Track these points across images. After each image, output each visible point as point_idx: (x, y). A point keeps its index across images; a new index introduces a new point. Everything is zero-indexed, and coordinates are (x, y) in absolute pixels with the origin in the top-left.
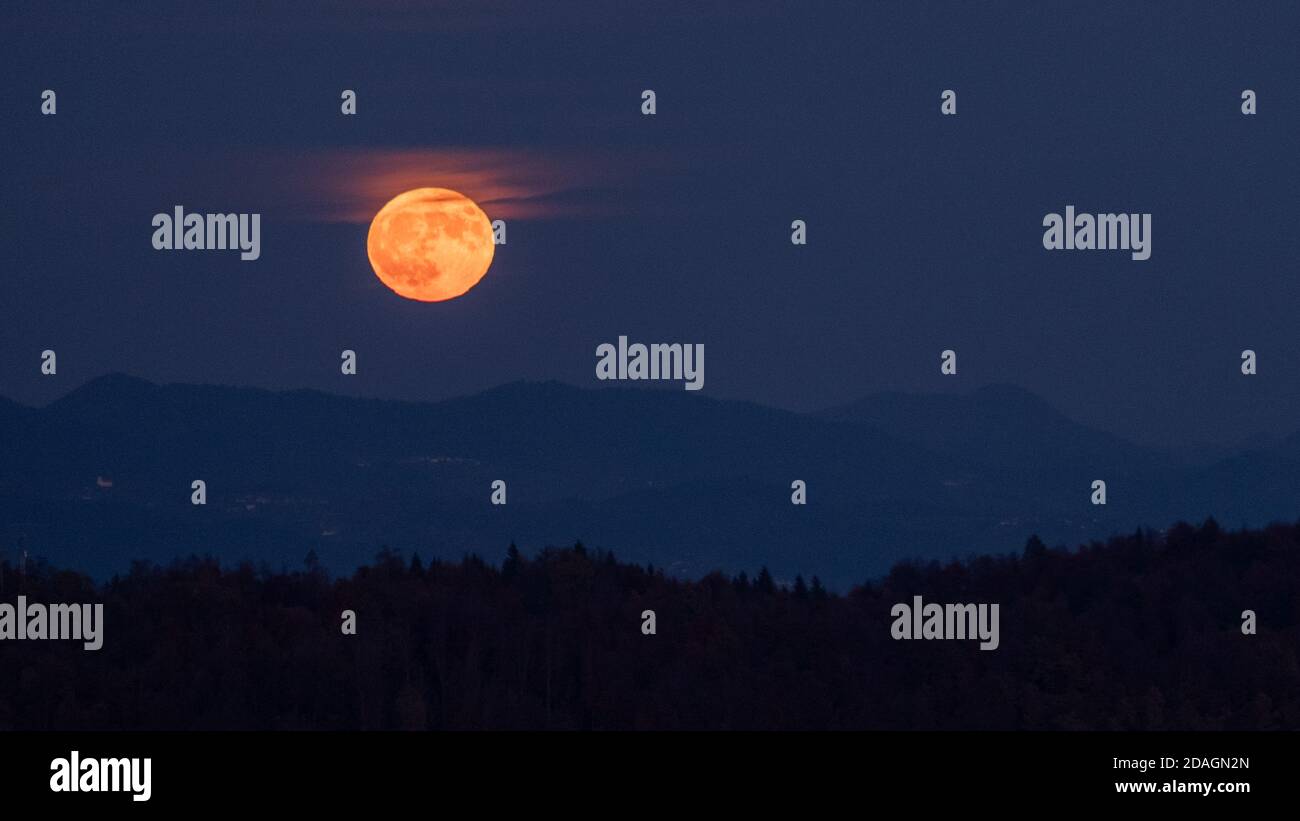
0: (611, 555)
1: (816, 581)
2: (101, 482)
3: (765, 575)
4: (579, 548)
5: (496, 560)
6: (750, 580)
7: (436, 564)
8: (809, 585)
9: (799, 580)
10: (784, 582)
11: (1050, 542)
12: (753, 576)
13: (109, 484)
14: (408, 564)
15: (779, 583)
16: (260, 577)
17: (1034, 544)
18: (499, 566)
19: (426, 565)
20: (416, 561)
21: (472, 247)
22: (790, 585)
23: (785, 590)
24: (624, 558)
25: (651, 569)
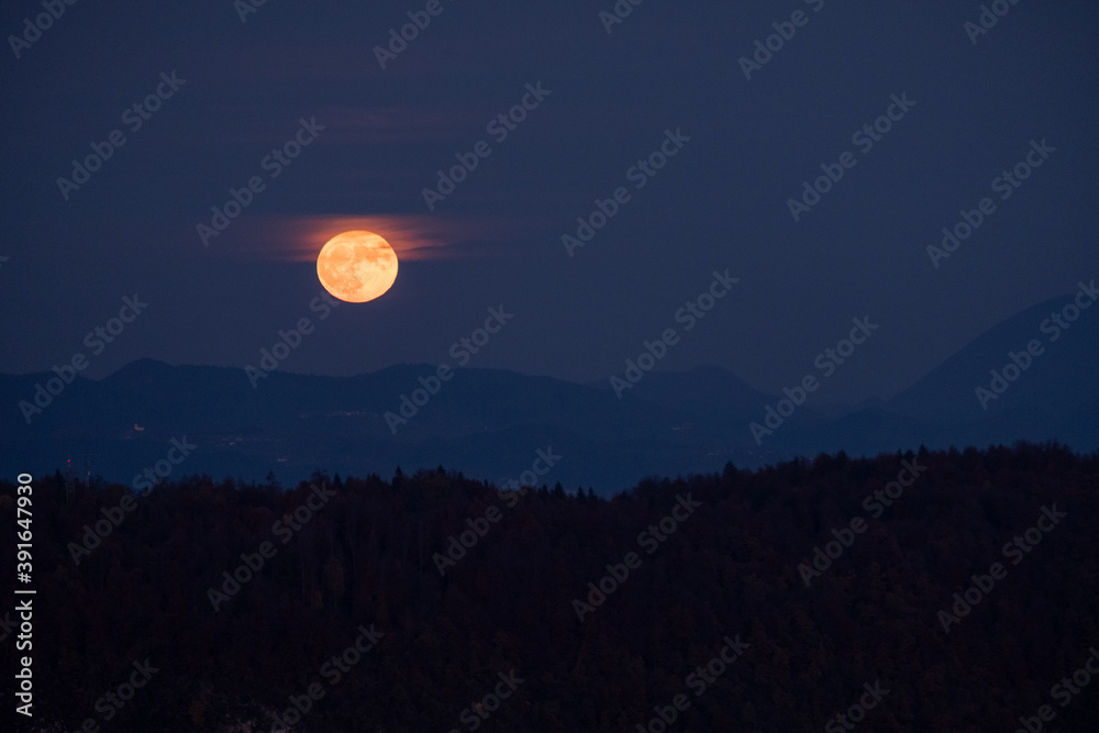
0: (461, 474)
1: (591, 491)
2: (137, 428)
3: (559, 488)
4: (441, 470)
5: (388, 477)
6: (549, 490)
7: (349, 479)
8: (587, 493)
9: (580, 489)
10: (570, 491)
11: (739, 466)
12: (551, 487)
13: (142, 429)
14: (332, 479)
15: (567, 492)
16: (238, 488)
17: (730, 468)
18: (390, 482)
19: (343, 481)
20: (337, 478)
21: (384, 268)
22: (575, 493)
23: (571, 496)
24: (469, 476)
25: (486, 482)
